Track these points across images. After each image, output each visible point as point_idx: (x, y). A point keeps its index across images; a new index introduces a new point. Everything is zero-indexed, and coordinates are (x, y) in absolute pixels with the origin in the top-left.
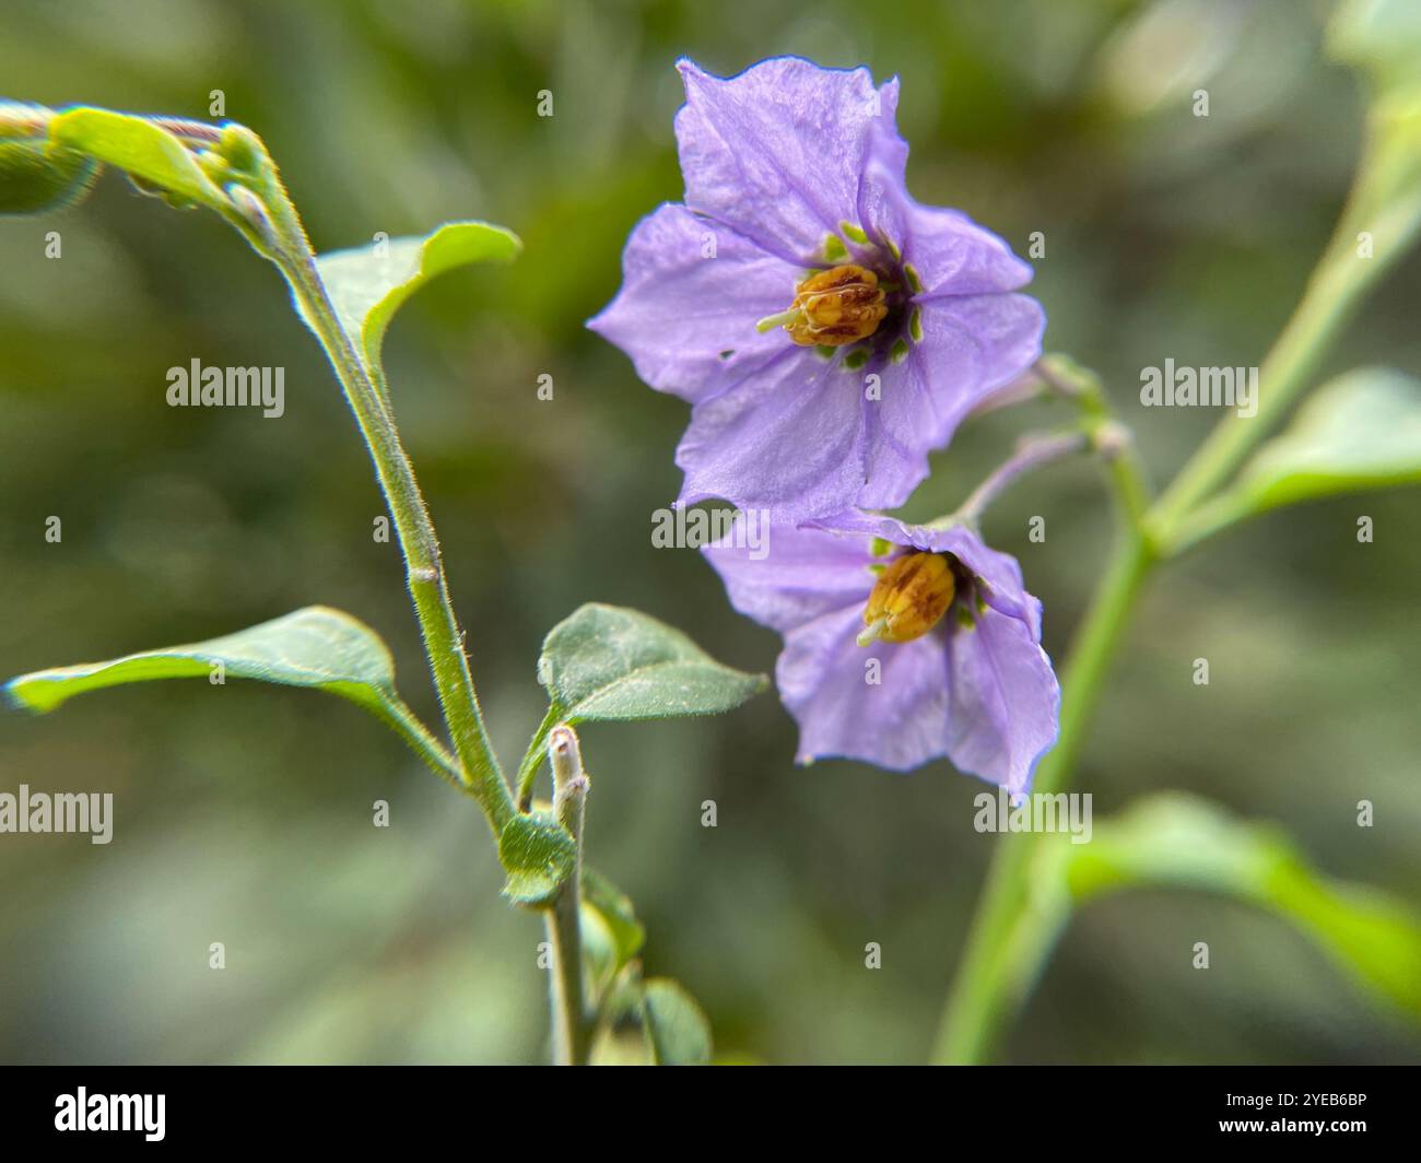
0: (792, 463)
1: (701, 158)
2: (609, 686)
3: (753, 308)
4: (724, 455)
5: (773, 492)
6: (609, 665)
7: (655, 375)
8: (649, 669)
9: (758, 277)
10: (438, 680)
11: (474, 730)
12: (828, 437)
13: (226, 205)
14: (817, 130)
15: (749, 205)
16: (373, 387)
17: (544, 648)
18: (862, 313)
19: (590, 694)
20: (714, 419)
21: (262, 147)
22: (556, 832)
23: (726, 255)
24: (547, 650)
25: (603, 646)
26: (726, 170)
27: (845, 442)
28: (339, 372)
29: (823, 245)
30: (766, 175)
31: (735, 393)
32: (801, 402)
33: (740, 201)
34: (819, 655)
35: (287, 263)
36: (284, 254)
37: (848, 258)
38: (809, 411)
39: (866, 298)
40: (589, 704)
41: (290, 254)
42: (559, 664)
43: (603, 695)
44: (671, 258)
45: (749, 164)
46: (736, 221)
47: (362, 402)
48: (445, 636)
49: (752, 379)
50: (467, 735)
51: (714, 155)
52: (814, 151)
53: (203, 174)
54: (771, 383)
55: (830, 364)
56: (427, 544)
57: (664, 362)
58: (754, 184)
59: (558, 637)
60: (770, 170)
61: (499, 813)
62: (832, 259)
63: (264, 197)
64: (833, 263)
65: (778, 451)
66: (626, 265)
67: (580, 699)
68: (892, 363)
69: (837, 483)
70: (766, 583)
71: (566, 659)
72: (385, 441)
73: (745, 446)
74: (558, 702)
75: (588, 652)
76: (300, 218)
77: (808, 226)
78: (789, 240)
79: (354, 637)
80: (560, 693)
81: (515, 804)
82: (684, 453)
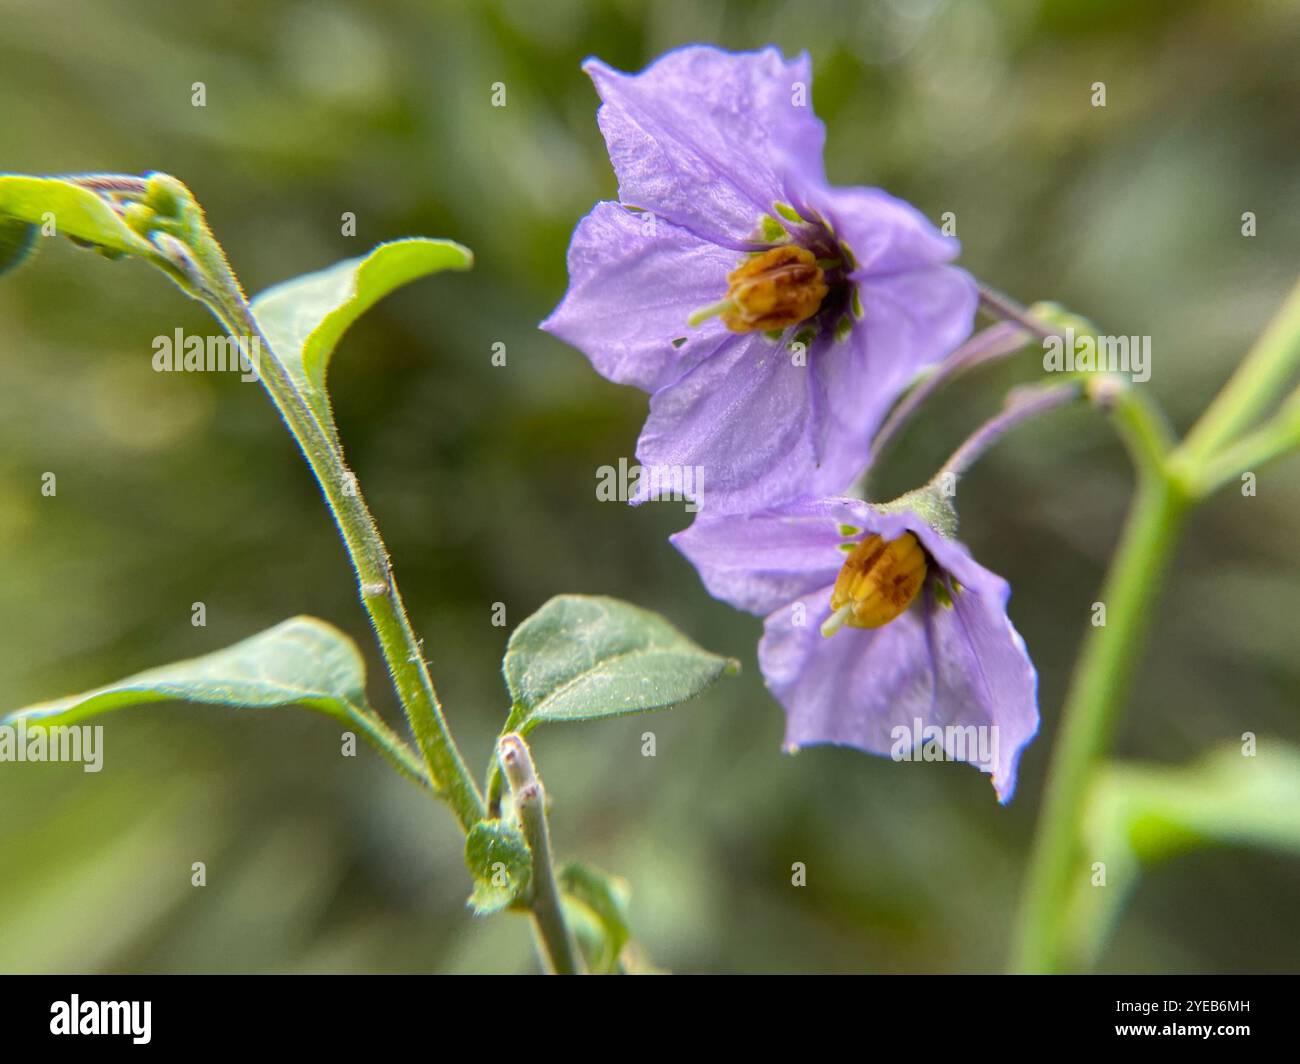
0: (746, 450)
1: (629, 152)
2: (571, 683)
3: (699, 295)
4: (681, 446)
5: (728, 481)
6: (573, 659)
7: (611, 371)
8: (615, 660)
9: (700, 264)
10: (400, 689)
11: (438, 737)
12: (780, 421)
13: (150, 253)
14: (735, 114)
15: (682, 195)
16: (311, 412)
17: (510, 646)
18: (799, 296)
19: (552, 691)
20: (671, 408)
21: (187, 192)
22: (512, 842)
23: (668, 246)
24: (513, 648)
25: (569, 640)
26: (653, 163)
27: (797, 426)
28: (277, 401)
29: (759, 227)
30: (694, 163)
31: (690, 381)
32: (751, 386)
33: (673, 191)
34: (799, 638)
35: (216, 300)
36: (211, 294)
37: (787, 238)
38: (759, 395)
39: (805, 279)
40: (550, 702)
41: (216, 293)
42: (523, 663)
43: (565, 692)
44: (615, 254)
45: (675, 154)
46: (671, 212)
47: (301, 428)
48: (402, 646)
49: (706, 366)
50: (431, 741)
51: (640, 150)
52: (734, 136)
53: (125, 225)
54: (724, 367)
55: (778, 346)
56: (377, 559)
57: (620, 356)
58: (685, 173)
59: (523, 635)
60: (697, 158)
61: (468, 817)
62: (771, 240)
63: (189, 242)
64: (774, 243)
65: (731, 438)
66: (571, 265)
67: (542, 697)
68: (837, 342)
69: (790, 469)
70: (739, 568)
71: (531, 656)
72: (325, 464)
73: (699, 435)
74: (519, 702)
75: (554, 647)
76: (226, 256)
77: (742, 210)
78: (725, 226)
79: (329, 647)
80: (522, 694)
81: (485, 807)
82: (644, 444)
